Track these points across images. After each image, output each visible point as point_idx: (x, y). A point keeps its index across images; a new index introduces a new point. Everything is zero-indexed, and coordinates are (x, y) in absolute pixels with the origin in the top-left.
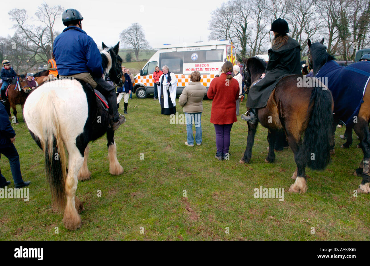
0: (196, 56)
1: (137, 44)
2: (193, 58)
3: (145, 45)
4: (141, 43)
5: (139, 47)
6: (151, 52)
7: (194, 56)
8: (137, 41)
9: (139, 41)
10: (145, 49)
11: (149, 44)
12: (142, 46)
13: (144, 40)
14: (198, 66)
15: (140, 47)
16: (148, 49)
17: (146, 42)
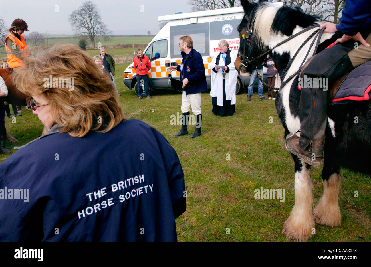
0: (229, 28)
1: (92, 27)
2: (224, 31)
3: (101, 28)
4: (97, 26)
5: (94, 32)
6: (110, 37)
7: (226, 29)
8: (92, 24)
9: (94, 24)
10: (102, 33)
11: (106, 28)
12: (98, 30)
13: (100, 23)
14: (233, 43)
15: (97, 31)
16: (106, 33)
17: (103, 25)
